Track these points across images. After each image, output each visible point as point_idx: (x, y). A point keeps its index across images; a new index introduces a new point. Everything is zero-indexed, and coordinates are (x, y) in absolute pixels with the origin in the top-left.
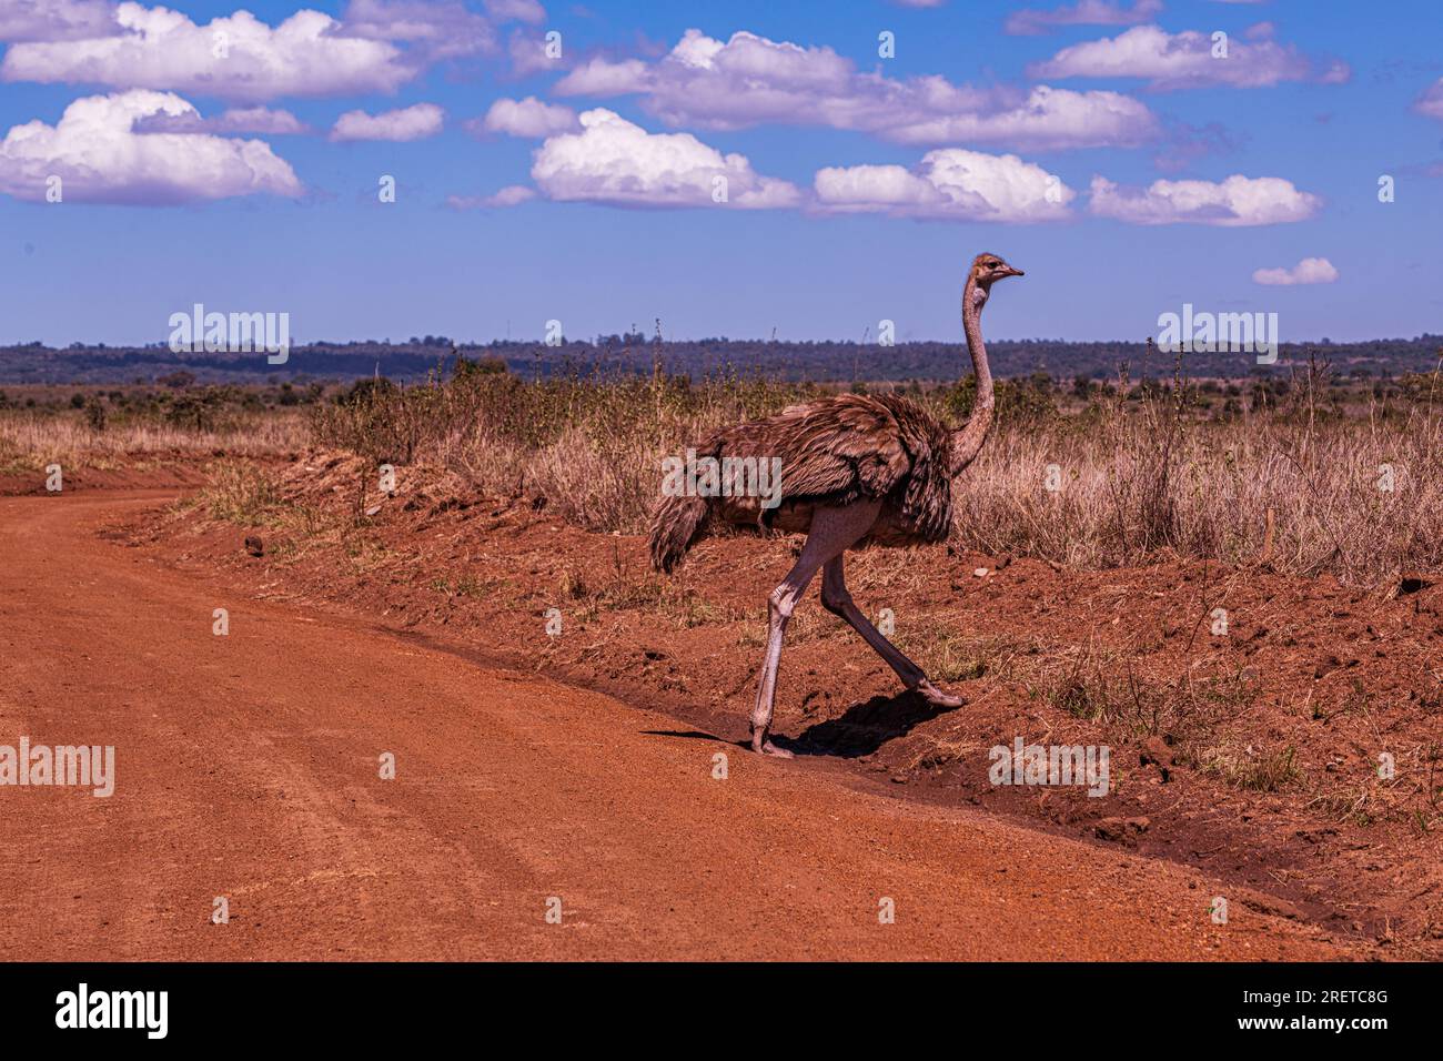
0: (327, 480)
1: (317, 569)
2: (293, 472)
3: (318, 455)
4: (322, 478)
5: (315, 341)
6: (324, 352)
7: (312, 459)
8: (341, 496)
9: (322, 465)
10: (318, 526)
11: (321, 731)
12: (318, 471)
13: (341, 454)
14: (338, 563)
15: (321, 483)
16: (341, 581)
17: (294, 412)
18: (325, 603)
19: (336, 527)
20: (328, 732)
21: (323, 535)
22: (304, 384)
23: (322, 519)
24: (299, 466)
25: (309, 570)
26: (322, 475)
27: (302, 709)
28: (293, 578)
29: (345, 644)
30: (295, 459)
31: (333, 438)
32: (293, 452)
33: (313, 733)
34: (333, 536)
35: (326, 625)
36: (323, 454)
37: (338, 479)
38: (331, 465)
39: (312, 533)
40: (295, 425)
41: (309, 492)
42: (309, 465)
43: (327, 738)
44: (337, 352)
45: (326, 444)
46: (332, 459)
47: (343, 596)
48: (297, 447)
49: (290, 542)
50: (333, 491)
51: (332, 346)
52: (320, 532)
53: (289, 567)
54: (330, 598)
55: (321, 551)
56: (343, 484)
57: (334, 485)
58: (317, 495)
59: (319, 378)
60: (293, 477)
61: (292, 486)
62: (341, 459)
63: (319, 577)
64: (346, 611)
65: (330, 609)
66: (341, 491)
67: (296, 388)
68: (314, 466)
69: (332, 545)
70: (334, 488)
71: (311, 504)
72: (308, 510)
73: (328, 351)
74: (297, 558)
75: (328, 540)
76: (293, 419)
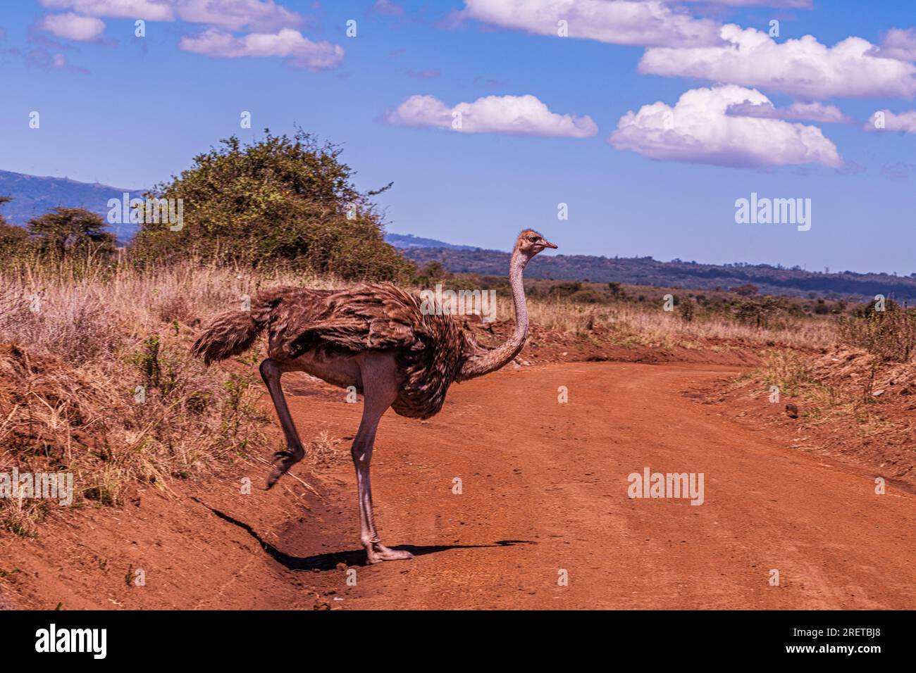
0: (847, 369)
1: (835, 430)
2: (823, 361)
3: (842, 350)
4: (843, 367)
5: (843, 271)
6: (849, 278)
7: (837, 353)
8: (856, 381)
9: (844, 357)
10: (838, 400)
11: (832, 545)
12: (841, 362)
13: (858, 351)
14: (850, 428)
15: (842, 370)
16: (852, 441)
17: (825, 320)
18: (839, 455)
19: (851, 402)
20: (837, 546)
21: (841, 407)
22: (833, 300)
23: (842, 396)
24: (827, 357)
25: (830, 431)
26: (843, 365)
27: (819, 528)
28: (818, 435)
29: (852, 485)
30: (824, 352)
31: (854, 338)
32: (823, 347)
33: (826, 546)
34: (848, 408)
35: (839, 471)
36: (845, 350)
37: (855, 368)
38: (851, 358)
39: (833, 405)
40: (825, 329)
41: (833, 375)
42: (835, 357)
43: (837, 550)
44: (859, 279)
45: (848, 343)
46: (851, 354)
47: (852, 451)
48: (825, 344)
49: (817, 410)
50: (850, 376)
51: (855, 275)
52: (839, 405)
53: (816, 427)
54: (843, 452)
55: (839, 418)
56: (858, 373)
57: (851, 372)
58: (839, 378)
59: (844, 296)
60: (823, 364)
61: (822, 371)
62: (857, 355)
63: (837, 436)
64: (854, 461)
65: (842, 459)
66: (856, 377)
67: (828, 303)
68: (838, 358)
69: (847, 415)
70: (852, 375)
71: (834, 385)
72: (832, 389)
73: (852, 278)
74: (822, 422)
75: (845, 411)
76: (824, 324)
